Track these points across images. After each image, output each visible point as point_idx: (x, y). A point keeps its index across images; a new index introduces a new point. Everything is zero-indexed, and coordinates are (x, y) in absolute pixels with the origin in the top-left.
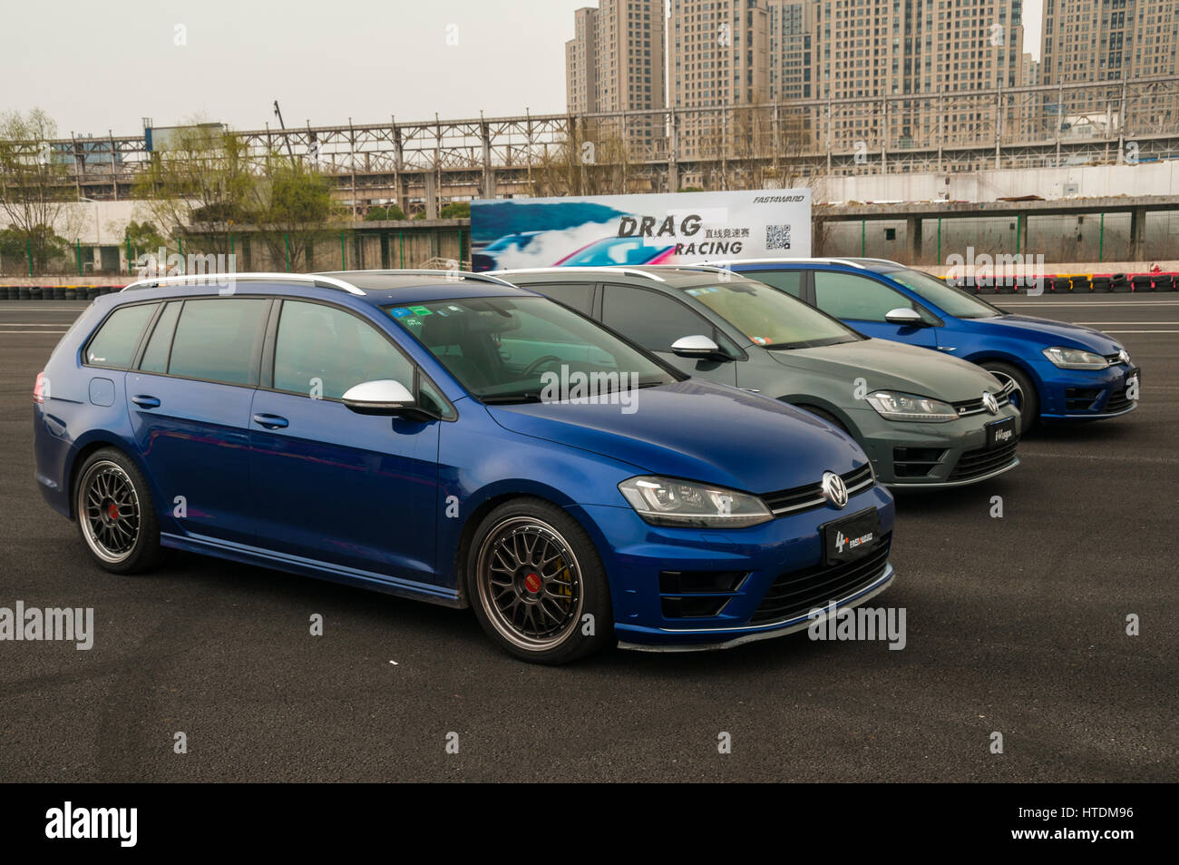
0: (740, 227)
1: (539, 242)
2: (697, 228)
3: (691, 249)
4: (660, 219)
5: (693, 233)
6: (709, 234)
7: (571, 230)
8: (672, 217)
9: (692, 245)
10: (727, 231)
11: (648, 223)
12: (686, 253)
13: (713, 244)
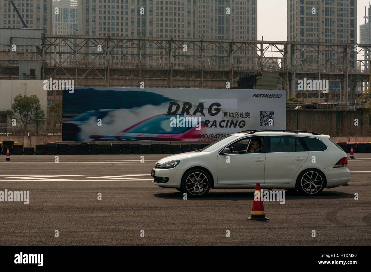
0: (245, 111)
1: (112, 116)
2: (218, 111)
3: (214, 124)
4: (195, 104)
5: (216, 114)
6: (226, 115)
7: (135, 109)
8: (203, 103)
9: (215, 122)
10: (237, 114)
11: (187, 107)
12: (211, 127)
13: (228, 121)
